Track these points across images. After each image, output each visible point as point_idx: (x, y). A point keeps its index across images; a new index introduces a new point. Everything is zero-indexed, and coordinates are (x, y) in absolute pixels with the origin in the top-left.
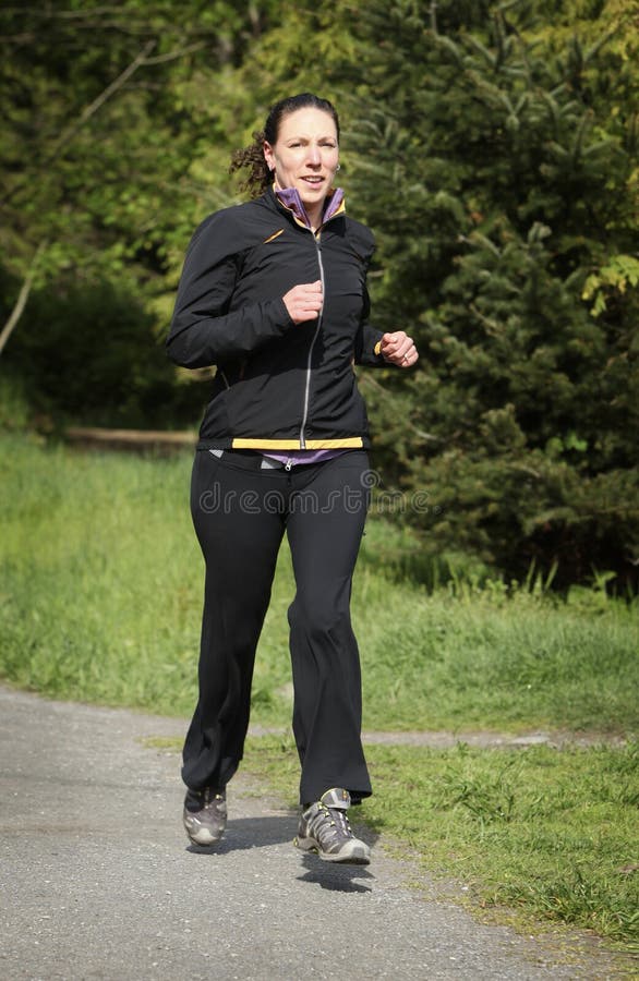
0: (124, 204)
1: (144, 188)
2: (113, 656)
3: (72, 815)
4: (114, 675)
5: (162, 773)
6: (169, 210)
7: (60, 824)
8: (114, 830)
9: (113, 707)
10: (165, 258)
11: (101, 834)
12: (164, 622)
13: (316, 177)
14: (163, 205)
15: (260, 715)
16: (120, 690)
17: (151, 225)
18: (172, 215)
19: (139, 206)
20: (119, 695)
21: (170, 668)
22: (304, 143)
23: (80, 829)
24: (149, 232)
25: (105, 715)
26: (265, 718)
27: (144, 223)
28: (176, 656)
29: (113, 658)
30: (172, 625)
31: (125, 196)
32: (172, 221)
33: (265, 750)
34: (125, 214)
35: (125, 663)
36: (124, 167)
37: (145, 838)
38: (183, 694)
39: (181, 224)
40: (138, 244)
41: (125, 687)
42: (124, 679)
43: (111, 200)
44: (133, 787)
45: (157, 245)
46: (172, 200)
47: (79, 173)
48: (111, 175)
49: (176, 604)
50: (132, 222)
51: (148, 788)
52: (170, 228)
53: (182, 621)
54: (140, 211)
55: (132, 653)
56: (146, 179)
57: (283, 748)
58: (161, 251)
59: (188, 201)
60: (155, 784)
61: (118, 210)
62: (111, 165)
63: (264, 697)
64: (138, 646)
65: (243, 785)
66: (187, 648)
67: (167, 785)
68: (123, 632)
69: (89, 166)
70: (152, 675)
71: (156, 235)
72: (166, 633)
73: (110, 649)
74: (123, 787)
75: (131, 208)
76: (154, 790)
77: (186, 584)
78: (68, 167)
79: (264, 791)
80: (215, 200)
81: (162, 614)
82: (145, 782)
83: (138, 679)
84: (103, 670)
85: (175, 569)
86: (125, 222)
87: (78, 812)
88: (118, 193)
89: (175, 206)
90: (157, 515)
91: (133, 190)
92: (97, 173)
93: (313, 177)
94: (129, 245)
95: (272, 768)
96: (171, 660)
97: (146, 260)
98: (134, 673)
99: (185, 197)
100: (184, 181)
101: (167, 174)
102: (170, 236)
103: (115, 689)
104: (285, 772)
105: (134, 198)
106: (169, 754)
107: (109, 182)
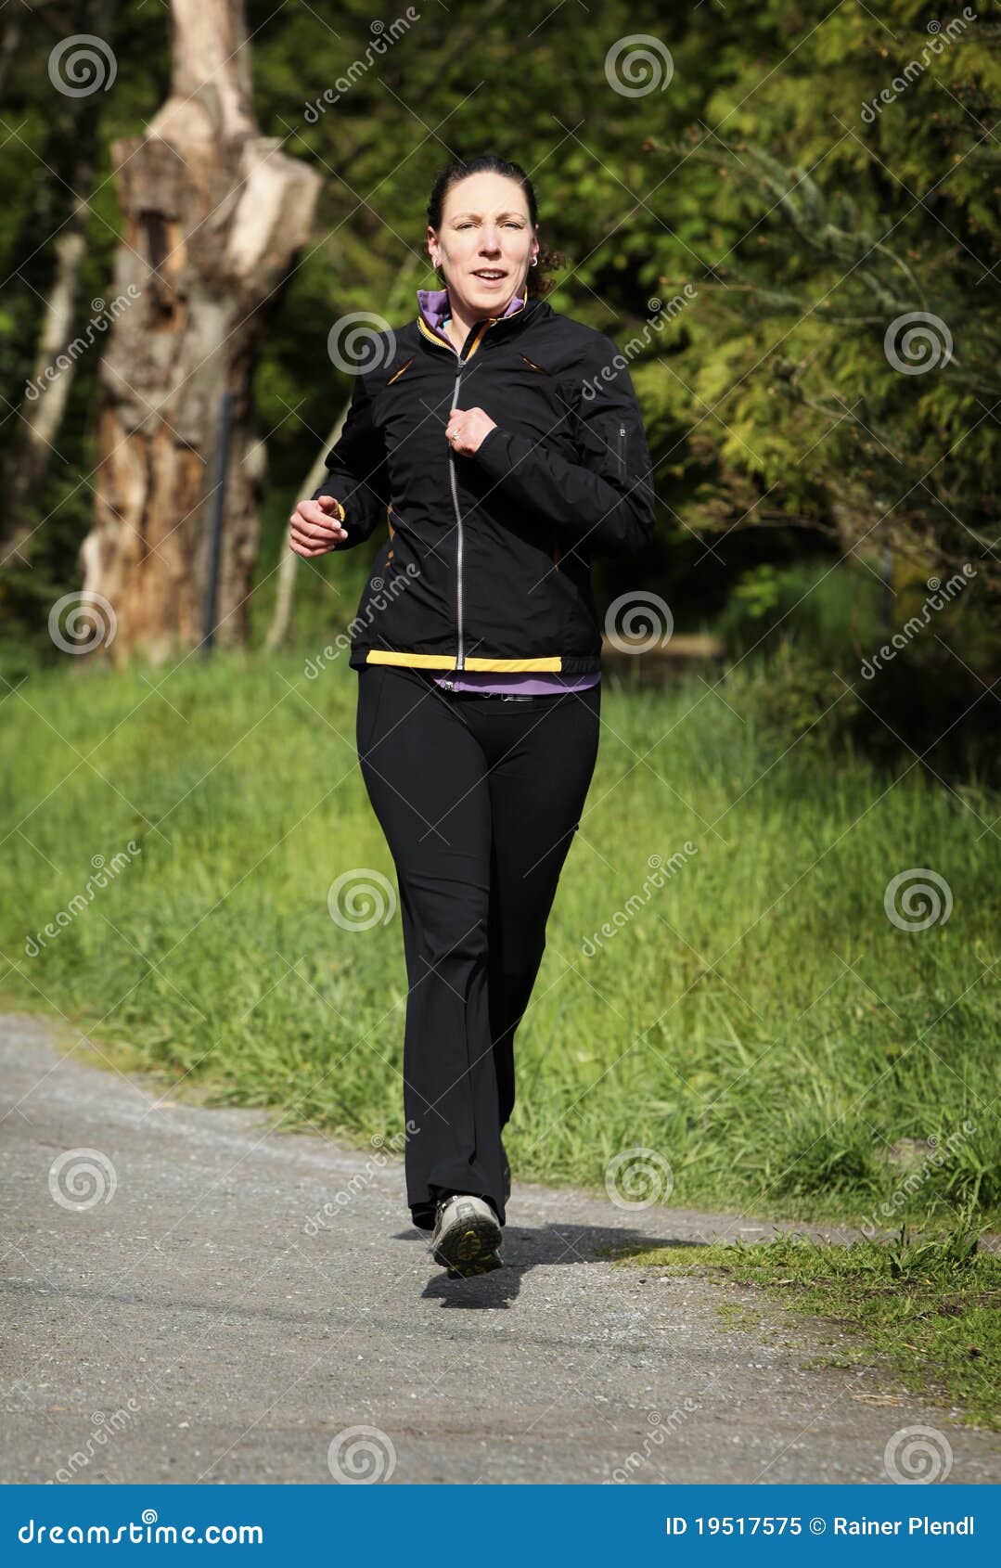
0: (573, 178)
1: (613, 146)
2: (550, 1081)
3: (471, 1399)
4: (553, 1121)
5: (650, 1317)
6: (662, 189)
7: (448, 1418)
8: (554, 1431)
9: (553, 1185)
10: (654, 287)
11: (531, 1440)
12: (653, 1014)
13: (494, 271)
14: (650, 182)
15: (847, 1202)
16: (566, 1150)
17: (626, 220)
18: (670, 200)
19: (601, 181)
20: (563, 1163)
21: (668, 1107)
22: (476, 221)
23: (488, 1429)
24: (624, 234)
25: (538, 1200)
26: (857, 1210)
27: (612, 218)
28: (676, 1084)
29: (552, 1087)
30: (667, 1023)
31: (575, 164)
32: (667, 210)
33: (859, 1273)
34: (575, 198)
35: (576, 1097)
36: (573, 104)
37: (619, 1448)
38: (691, 1159)
39: (687, 217)
40: (601, 258)
41: (576, 1143)
42: (572, 1129)
43: (544, 171)
44: (592, 1345)
45: (637, 261)
46: (666, 172)
47: (482, 118)
48: (546, 121)
49: (677, 980)
50: (589, 215)
51: (621, 1348)
52: (666, 225)
53: (689, 1015)
54: (606, 192)
55: (589, 1076)
56: (618, 128)
57: (895, 1268)
58: (648, 273)
59: (704, 171)
60: (635, 1338)
61: (563, 190)
62: (548, 100)
63: (855, 1166)
64: (601, 1062)
65: (816, 1342)
66: (698, 1066)
67: (662, 1342)
68: (570, 1032)
69: (502, 104)
70: (628, 1121)
71: (637, 241)
72: (656, 1035)
73: (544, 1069)
74: (572, 1345)
75: (587, 186)
76: (635, 1351)
77: (698, 939)
78: (461, 104)
79: (856, 1356)
80: (756, 171)
81: (649, 999)
82: (618, 1335)
83: (603, 1128)
84: (531, 1110)
85: (674, 908)
86: (574, 215)
87: (482, 1395)
88: (561, 158)
89: (675, 182)
90: (637, 799)
91: (591, 151)
92: (517, 118)
93: (490, 271)
94: (580, 260)
95: (873, 1310)
96: (665, 1092)
97: (616, 291)
98: (593, 1117)
99: (695, 164)
100: (694, 134)
101: (658, 121)
102: (664, 242)
103: (556, 1149)
104: (898, 1318)
105: (593, 167)
106: (664, 1280)
107: (544, 135)
